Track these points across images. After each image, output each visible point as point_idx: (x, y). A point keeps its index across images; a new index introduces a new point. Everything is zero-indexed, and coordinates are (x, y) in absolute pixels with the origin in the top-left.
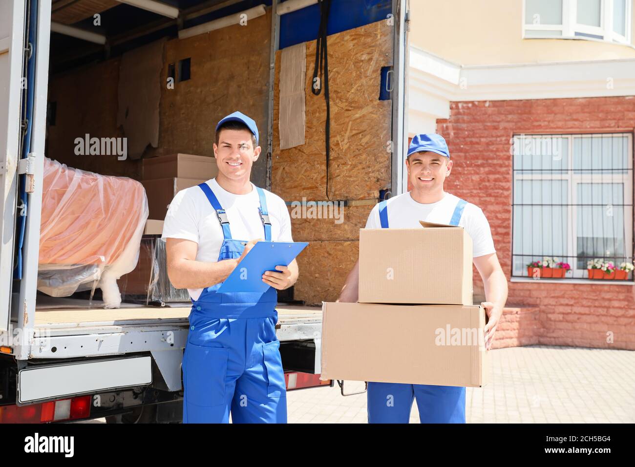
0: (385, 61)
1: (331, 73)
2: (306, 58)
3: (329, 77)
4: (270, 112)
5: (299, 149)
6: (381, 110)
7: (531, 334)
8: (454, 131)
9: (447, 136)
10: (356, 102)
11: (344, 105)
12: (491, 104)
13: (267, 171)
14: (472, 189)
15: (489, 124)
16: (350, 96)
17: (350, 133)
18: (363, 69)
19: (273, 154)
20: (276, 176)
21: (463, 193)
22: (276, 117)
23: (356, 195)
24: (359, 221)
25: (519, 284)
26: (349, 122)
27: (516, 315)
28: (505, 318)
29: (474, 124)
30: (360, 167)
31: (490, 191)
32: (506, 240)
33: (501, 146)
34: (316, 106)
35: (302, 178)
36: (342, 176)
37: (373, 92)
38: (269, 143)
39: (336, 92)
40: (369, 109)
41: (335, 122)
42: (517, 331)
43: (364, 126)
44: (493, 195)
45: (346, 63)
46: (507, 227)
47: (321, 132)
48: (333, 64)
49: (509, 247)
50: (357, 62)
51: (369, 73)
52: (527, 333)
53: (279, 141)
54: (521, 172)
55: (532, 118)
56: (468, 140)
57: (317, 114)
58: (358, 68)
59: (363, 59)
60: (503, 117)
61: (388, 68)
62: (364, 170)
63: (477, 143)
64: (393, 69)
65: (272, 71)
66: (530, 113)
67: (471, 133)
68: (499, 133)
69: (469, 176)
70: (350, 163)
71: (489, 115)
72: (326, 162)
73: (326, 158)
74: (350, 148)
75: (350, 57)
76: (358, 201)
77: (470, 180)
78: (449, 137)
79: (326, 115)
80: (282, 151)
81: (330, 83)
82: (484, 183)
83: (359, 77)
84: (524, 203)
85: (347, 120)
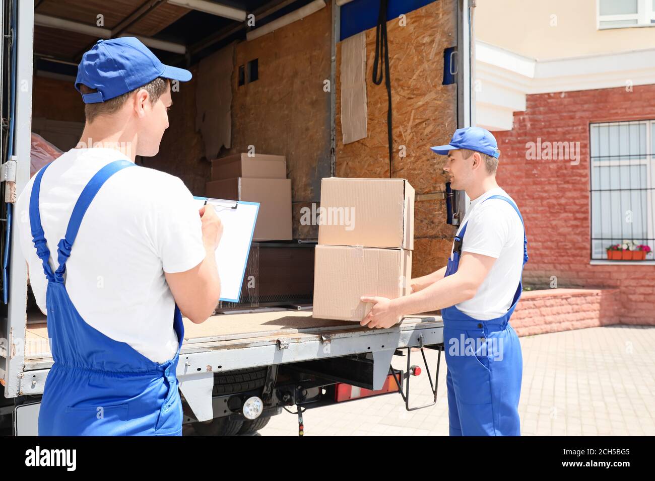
0: (448, 41)
1: (391, 60)
2: (366, 47)
3: (390, 65)
4: (333, 106)
5: (361, 142)
6: (445, 95)
7: (612, 314)
8: (531, 123)
9: (524, 128)
10: (418, 89)
11: (405, 93)
12: (567, 95)
13: (331, 167)
14: (550, 177)
15: (565, 114)
16: (412, 83)
17: (413, 122)
18: (425, 52)
19: (336, 149)
20: (340, 171)
21: (541, 181)
22: (339, 112)
23: (421, 189)
24: (424, 217)
25: (599, 267)
26: (412, 110)
27: (597, 297)
28: (586, 300)
29: (550, 115)
30: (424, 158)
31: (568, 179)
32: (584, 225)
33: (577, 135)
34: (377, 97)
35: (365, 172)
36: (406, 169)
37: (436, 77)
38: (332, 138)
39: (398, 80)
40: (432, 95)
41: (398, 112)
42: (598, 312)
43: (428, 114)
44: (571, 181)
45: (407, 48)
46: (586, 212)
47: (383, 123)
48: (394, 50)
49: (588, 231)
50: (419, 46)
51: (431, 56)
52: (607, 314)
53: (341, 135)
54: (598, 158)
55: (608, 106)
56: (545, 130)
57: (379, 105)
58: (419, 52)
59: (424, 42)
60: (579, 107)
61: (452, 49)
62: (428, 162)
63: (554, 133)
64: (457, 50)
65: (334, 64)
66: (606, 101)
67: (547, 124)
68: (575, 122)
69: (547, 165)
70: (414, 155)
71: (565, 106)
72: (389, 155)
73: (388, 151)
74: (413, 138)
75: (411, 42)
76: (423, 196)
77: (548, 168)
78: (526, 129)
79: (388, 105)
80: (345, 145)
81: (391, 71)
82: (561, 171)
83: (421, 62)
84: (602, 189)
85: (409, 109)
